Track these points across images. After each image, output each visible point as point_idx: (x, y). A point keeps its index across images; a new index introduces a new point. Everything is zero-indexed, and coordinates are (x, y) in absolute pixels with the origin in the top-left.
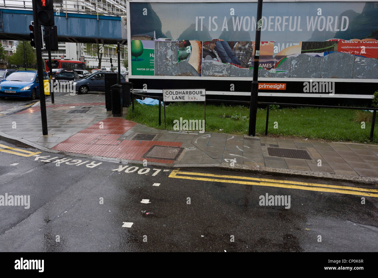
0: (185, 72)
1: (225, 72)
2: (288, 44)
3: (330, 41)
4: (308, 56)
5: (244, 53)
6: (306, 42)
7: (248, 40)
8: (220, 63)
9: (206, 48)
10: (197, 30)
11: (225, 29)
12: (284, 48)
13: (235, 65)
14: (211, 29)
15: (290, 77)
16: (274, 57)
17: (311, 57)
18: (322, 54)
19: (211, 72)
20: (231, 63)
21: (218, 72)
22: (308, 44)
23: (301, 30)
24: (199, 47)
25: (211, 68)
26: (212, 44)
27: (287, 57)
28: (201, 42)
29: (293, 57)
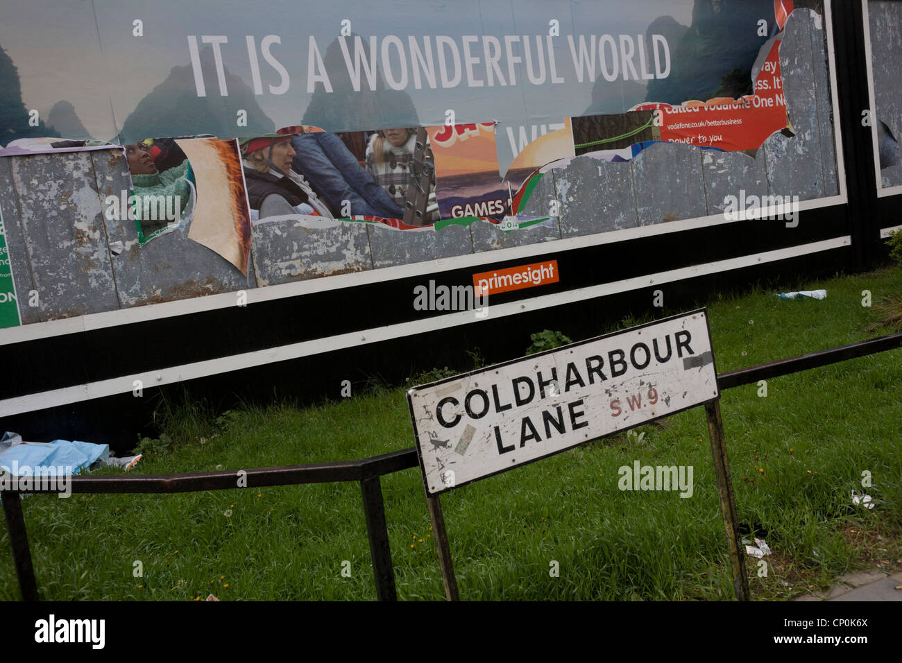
0: (181, 281)
1: (351, 255)
2: (534, 128)
3: (638, 111)
4: (596, 162)
5: (408, 171)
6: (582, 118)
7: (411, 123)
8: (326, 221)
9: (260, 168)
10: (201, 93)
11: (319, 86)
12: (526, 144)
13: (385, 222)
14: (266, 89)
15: (561, 237)
16: (503, 174)
17: (602, 165)
18: (626, 153)
19: (297, 263)
20: (368, 217)
21: (328, 258)
22: (587, 124)
23: (561, 80)
24: (228, 166)
25: (296, 248)
26: (278, 149)
27: (541, 171)
28: (233, 143)
29: (557, 169)
